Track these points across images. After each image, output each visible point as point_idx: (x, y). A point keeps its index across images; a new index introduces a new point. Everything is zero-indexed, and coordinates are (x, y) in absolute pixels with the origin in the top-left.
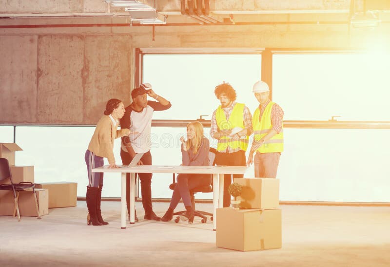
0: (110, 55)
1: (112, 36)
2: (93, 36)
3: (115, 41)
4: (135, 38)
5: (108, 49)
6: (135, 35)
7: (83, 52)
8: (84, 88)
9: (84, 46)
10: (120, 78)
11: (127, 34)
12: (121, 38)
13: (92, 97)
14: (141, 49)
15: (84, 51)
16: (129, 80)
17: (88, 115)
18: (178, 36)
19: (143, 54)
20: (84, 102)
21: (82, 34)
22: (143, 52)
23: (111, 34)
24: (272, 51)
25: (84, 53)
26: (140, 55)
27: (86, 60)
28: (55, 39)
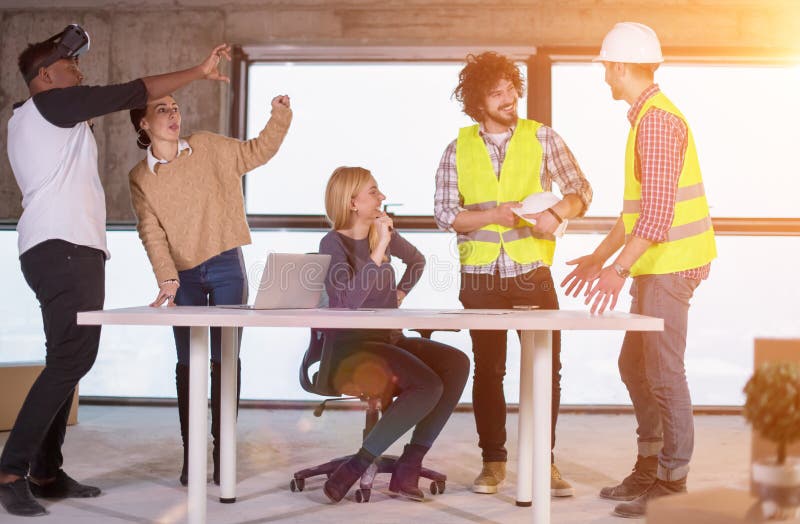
0: (170, 58)
1: (178, 12)
2: (131, 12)
3: (184, 26)
4: (232, 18)
5: (167, 43)
6: (234, 11)
7: (107, 50)
8: (108, 136)
9: (111, 36)
10: (194, 109)
11: (215, 9)
12: (198, 18)
13: (126, 156)
14: (247, 50)
15: (110, 48)
16: (217, 115)
17: (115, 198)
18: (337, 13)
19: (249, 63)
20: (106, 167)
21: (107, 9)
22: (250, 58)
23: (176, 8)
24: (553, 57)
25: (110, 53)
26: (243, 64)
27: (115, 71)
28: (43, 20)
